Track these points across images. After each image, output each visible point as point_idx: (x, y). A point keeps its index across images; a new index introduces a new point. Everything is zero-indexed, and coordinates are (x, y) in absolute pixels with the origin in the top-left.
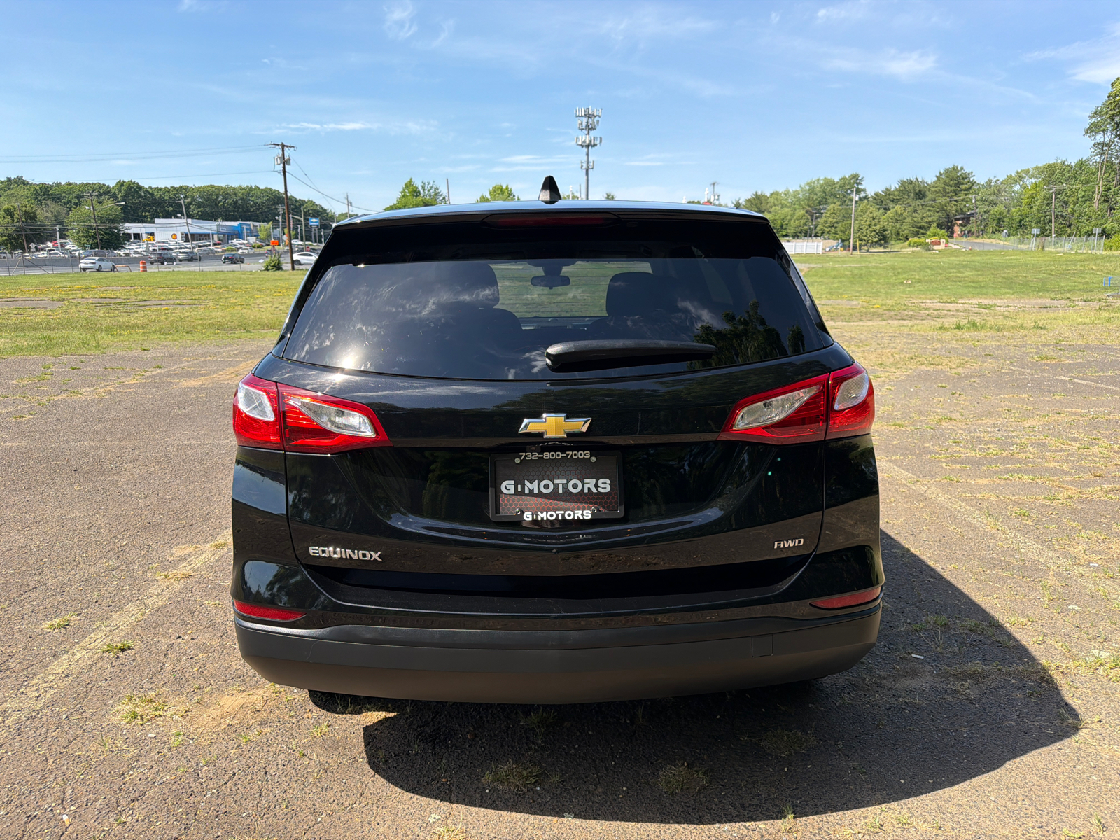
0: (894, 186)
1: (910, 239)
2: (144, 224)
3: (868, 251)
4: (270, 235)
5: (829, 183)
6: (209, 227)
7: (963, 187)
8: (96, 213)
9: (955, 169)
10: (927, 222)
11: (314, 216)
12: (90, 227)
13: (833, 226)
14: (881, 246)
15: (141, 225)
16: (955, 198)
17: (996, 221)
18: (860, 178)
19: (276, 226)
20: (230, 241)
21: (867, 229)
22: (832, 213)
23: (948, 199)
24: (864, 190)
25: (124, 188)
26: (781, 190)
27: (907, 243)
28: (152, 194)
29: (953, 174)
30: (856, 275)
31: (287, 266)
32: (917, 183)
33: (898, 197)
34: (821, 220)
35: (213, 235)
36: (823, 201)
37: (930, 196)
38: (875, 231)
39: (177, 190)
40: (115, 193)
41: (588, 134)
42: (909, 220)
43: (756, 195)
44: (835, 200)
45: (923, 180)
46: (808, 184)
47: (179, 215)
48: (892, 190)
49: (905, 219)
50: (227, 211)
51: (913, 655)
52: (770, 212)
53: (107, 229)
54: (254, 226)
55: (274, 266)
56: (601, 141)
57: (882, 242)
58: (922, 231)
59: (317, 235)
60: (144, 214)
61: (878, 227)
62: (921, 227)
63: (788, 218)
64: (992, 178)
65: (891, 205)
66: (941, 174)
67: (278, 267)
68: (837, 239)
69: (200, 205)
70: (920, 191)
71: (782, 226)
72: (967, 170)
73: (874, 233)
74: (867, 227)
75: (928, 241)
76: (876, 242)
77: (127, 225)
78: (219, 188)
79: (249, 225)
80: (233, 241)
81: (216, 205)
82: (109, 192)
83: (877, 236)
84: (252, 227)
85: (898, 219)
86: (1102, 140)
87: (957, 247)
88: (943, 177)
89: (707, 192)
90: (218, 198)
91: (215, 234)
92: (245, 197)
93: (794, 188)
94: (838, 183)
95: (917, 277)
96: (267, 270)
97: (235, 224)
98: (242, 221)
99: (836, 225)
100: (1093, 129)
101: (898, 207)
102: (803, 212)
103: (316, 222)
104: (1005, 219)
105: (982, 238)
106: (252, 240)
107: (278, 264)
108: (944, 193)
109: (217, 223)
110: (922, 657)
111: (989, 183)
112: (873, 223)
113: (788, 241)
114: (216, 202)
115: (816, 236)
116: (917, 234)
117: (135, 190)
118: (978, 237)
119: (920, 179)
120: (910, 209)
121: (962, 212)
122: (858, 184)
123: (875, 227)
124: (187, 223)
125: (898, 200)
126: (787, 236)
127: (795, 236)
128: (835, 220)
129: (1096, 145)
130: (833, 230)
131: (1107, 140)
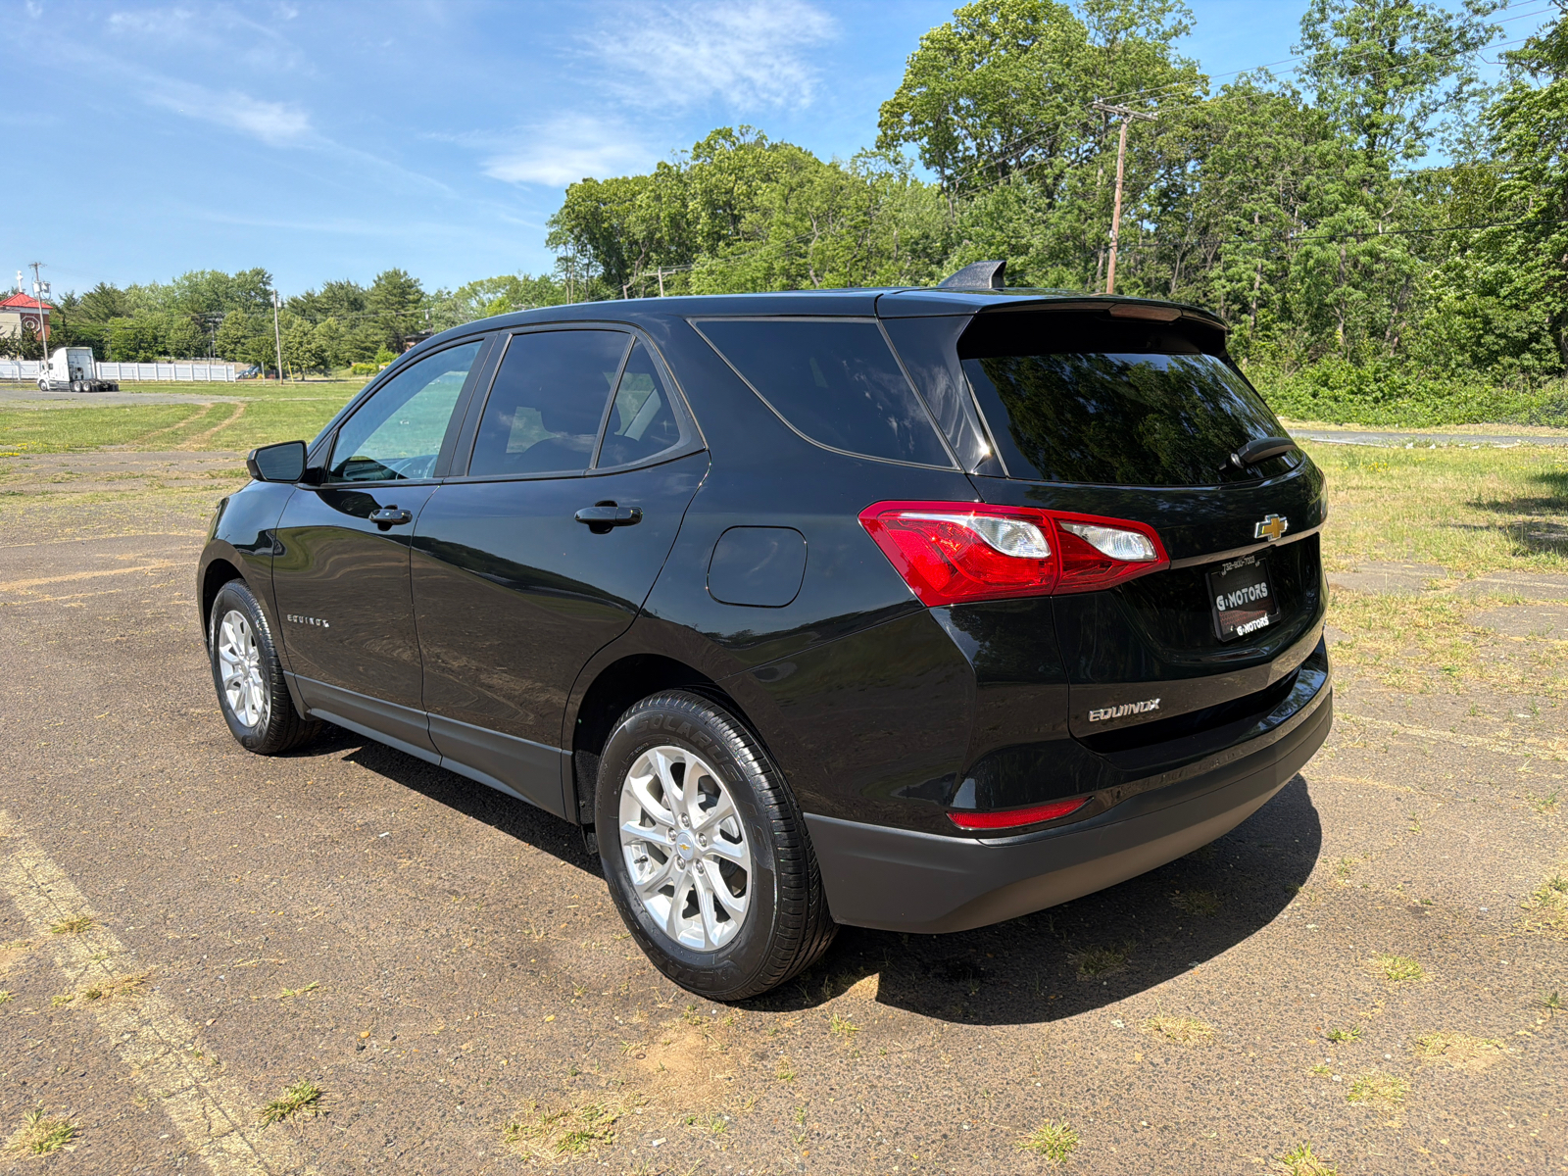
0: (319, 290)
1: (354, 364)
3: (303, 380)
5: (218, 280)
7: (411, 297)
9: (396, 274)
10: (373, 342)
13: (238, 342)
14: (321, 372)
16: (403, 312)
18: (266, 276)
21: (297, 349)
22: (234, 324)
23: (394, 313)
24: (274, 293)
26: (144, 283)
27: (350, 370)
29: (396, 280)
32: (349, 289)
33: (326, 306)
34: (220, 332)
36: (215, 305)
37: (370, 307)
38: (309, 351)
42: (349, 337)
43: (102, 287)
44: (233, 305)
45: (357, 285)
46: (187, 278)
48: (316, 295)
49: (343, 336)
52: (130, 316)
57: (322, 367)
58: (369, 354)
61: (313, 346)
62: (366, 349)
63: (165, 326)
64: (442, 289)
65: (319, 316)
66: (380, 279)
68: (250, 361)
70: (355, 300)
71: (155, 338)
72: (412, 276)
73: (308, 354)
74: (297, 345)
76: (314, 367)
83: (313, 358)
85: (333, 336)
86: (565, 254)
88: (383, 282)
89: (19, 277)
93: (166, 282)
94: (234, 279)
99: (243, 340)
100: (554, 240)
101: (331, 320)
102: (186, 319)
108: (389, 305)
111: (438, 297)
112: (305, 340)
113: (170, 362)
115: (217, 356)
116: (362, 358)
119: (353, 284)
120: (346, 323)
121: (414, 331)
122: (265, 284)
123: (308, 346)
125: (328, 310)
126: (165, 353)
127: (181, 355)
128: (240, 333)
129: (559, 260)
130: (239, 348)
131: (570, 254)
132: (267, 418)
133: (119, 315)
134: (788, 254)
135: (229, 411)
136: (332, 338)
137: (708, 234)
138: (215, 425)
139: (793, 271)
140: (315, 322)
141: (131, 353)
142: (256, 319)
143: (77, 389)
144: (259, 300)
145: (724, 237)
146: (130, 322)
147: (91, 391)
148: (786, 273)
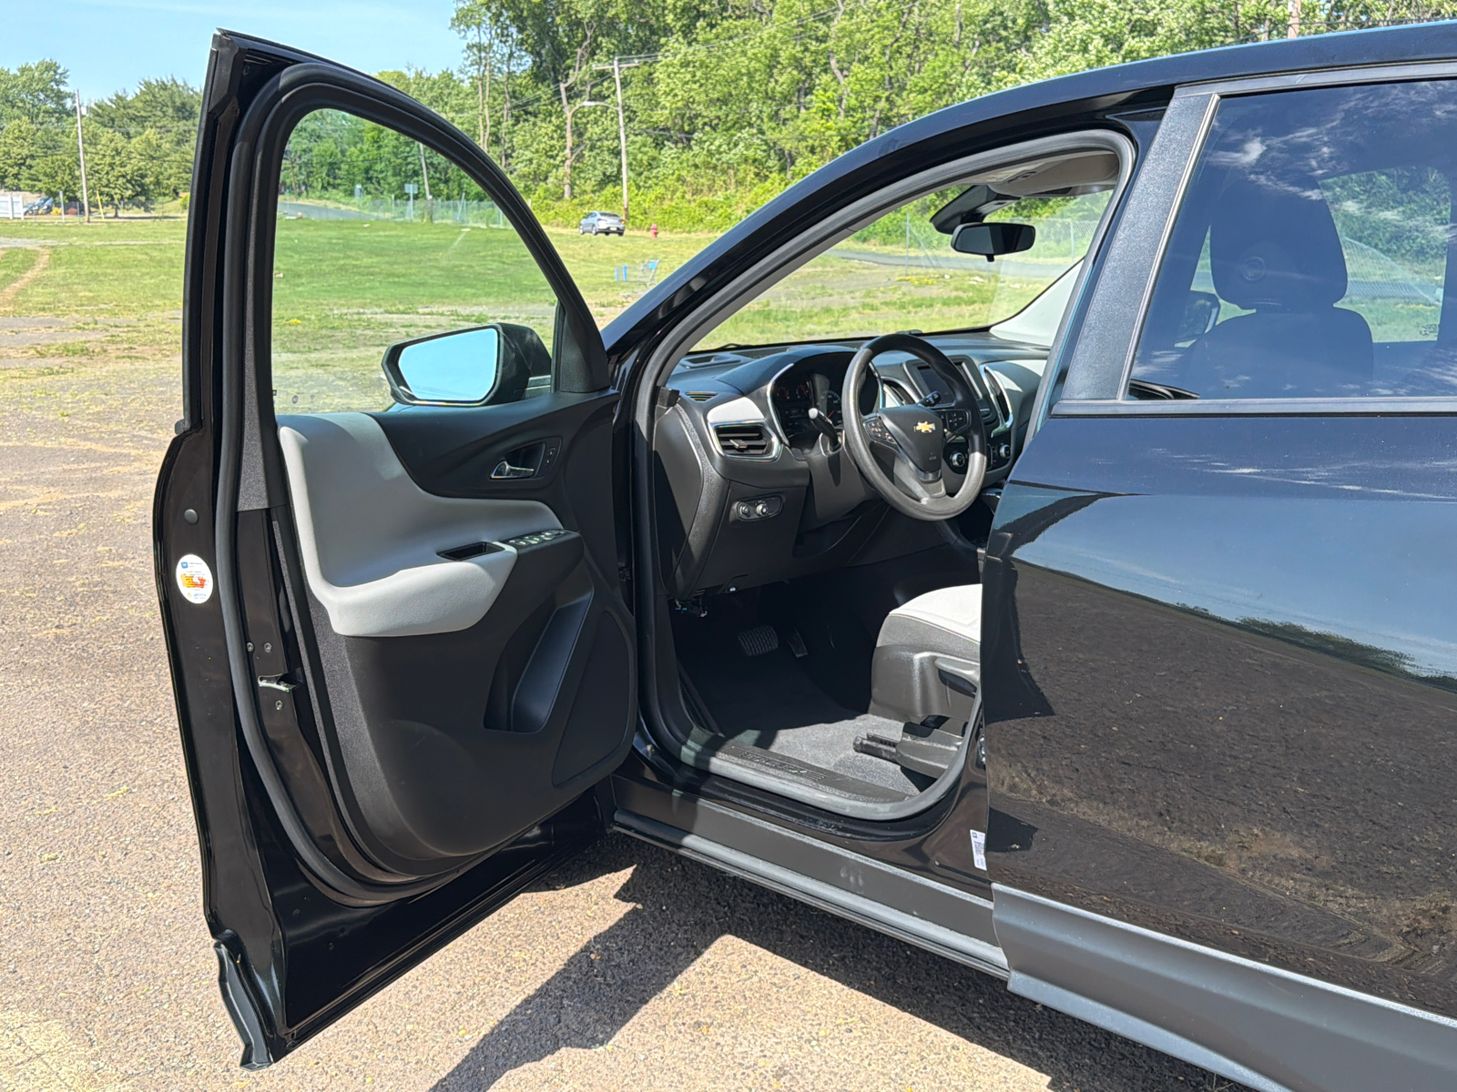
0: (132, 91)
1: (182, 195)
3: (116, 216)
13: (23, 164)
14: (139, 205)
17: (325, 170)
18: (60, 71)
21: (107, 173)
22: (17, 138)
24: (71, 96)
27: (179, 200)
32: (174, 89)
33: (143, 113)
38: (123, 176)
44: (16, 111)
45: (185, 84)
48: (129, 99)
49: (168, 155)
57: (143, 199)
61: (128, 169)
65: (134, 128)
68: (40, 191)
70: (184, 104)
73: (121, 181)
74: (107, 168)
76: (130, 198)
83: (129, 186)
86: (477, 40)
94: (15, 77)
99: (29, 161)
100: (464, 19)
101: (150, 133)
104: (342, 166)
105: (307, 197)
112: (117, 160)
118: (300, 194)
119: (180, 82)
120: (171, 136)
122: (58, 82)
123: (122, 170)
125: (145, 119)
128: (25, 152)
129: (469, 47)
130: (25, 172)
131: (485, 40)
132: (85, 270)
134: (798, 37)
135: (29, 260)
136: (152, 158)
137: (683, 11)
138: (15, 280)
139: (807, 61)
140: (128, 136)
142: (47, 132)
144: (51, 106)
145: (704, 15)
148: (797, 63)
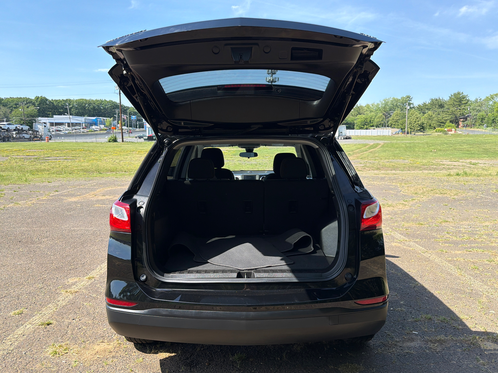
0: (428, 101)
1: (436, 128)
2: (48, 118)
3: (415, 134)
4: (111, 124)
6: (81, 120)
7: (463, 102)
8: (25, 112)
9: (459, 93)
10: (445, 120)
11: (134, 115)
12: (22, 120)
13: (397, 122)
14: (421, 132)
15: (46, 118)
16: (459, 108)
17: (480, 120)
18: (410, 98)
19: (114, 119)
20: (91, 127)
21: (414, 124)
22: (396, 115)
23: (456, 109)
24: (412, 104)
25: (39, 100)
26: (371, 103)
27: (435, 130)
28: (53, 103)
29: (459, 96)
30: (408, 147)
31: (119, 140)
32: (439, 100)
33: (430, 107)
34: (390, 118)
35: (82, 123)
36: (392, 109)
37: (446, 107)
38: (418, 124)
39: (65, 101)
40: (34, 103)
41: (272, 76)
42: (436, 119)
44: (398, 109)
45: (443, 99)
46: (384, 101)
47: (66, 114)
48: (427, 103)
49: (434, 118)
50: (90, 111)
51: (413, 332)
52: (364, 114)
53: (30, 120)
54: (103, 119)
55: (113, 140)
56: (278, 80)
57: (422, 130)
58: (442, 124)
59: (135, 124)
60: (48, 113)
61: (420, 122)
62: (442, 123)
63: (373, 117)
64: (478, 98)
65: (426, 111)
66: (452, 96)
67: (115, 140)
68: (399, 128)
69: (76, 108)
70: (441, 104)
71: (370, 121)
72: (465, 94)
73: (417, 125)
74: (414, 122)
75: (446, 129)
76: (419, 130)
77: (40, 118)
78: (86, 100)
79: (101, 119)
80: (92, 127)
81: (85, 109)
82: (31, 102)
83: (419, 126)
84: (102, 120)
85: (430, 118)
87: (460, 132)
88: (453, 97)
90: (85, 105)
91: (84, 123)
92: (99, 105)
93: (377, 102)
94: (400, 100)
95: (439, 148)
96: (110, 142)
97: (94, 118)
98: (97, 117)
99: (398, 121)
101: (430, 112)
102: (381, 114)
103: (135, 118)
104: (486, 119)
105: (474, 128)
106: (102, 126)
107: (115, 139)
108: (454, 105)
109: (85, 118)
110: (417, 333)
111: (476, 101)
112: (417, 120)
113: (374, 129)
114: (84, 108)
115: (388, 126)
116: (440, 126)
117: (44, 101)
118: (471, 127)
119: (441, 98)
120: (436, 113)
121: (463, 115)
122: (409, 101)
123: (418, 123)
124: (70, 118)
126: (373, 126)
127: (377, 126)
128: (398, 118)
130: (397, 124)
133: (361, 114)
135: (376, 146)
136: (430, 119)
141: (362, 126)
143: (340, 138)
146: (364, 116)
147: (343, 139)
